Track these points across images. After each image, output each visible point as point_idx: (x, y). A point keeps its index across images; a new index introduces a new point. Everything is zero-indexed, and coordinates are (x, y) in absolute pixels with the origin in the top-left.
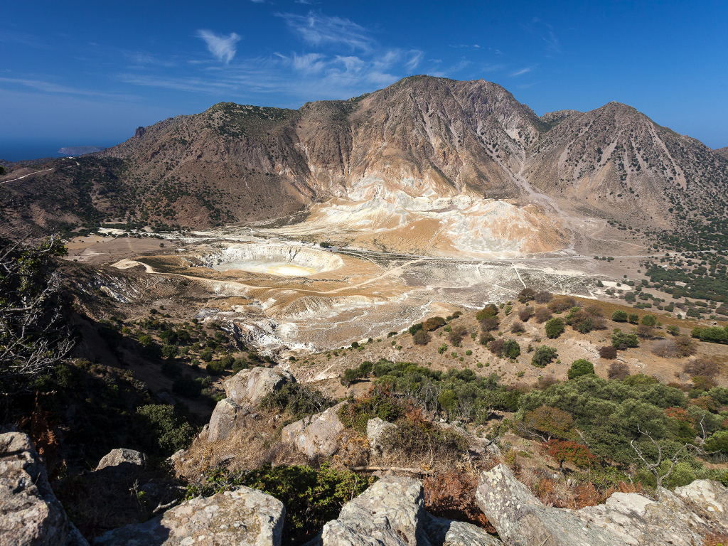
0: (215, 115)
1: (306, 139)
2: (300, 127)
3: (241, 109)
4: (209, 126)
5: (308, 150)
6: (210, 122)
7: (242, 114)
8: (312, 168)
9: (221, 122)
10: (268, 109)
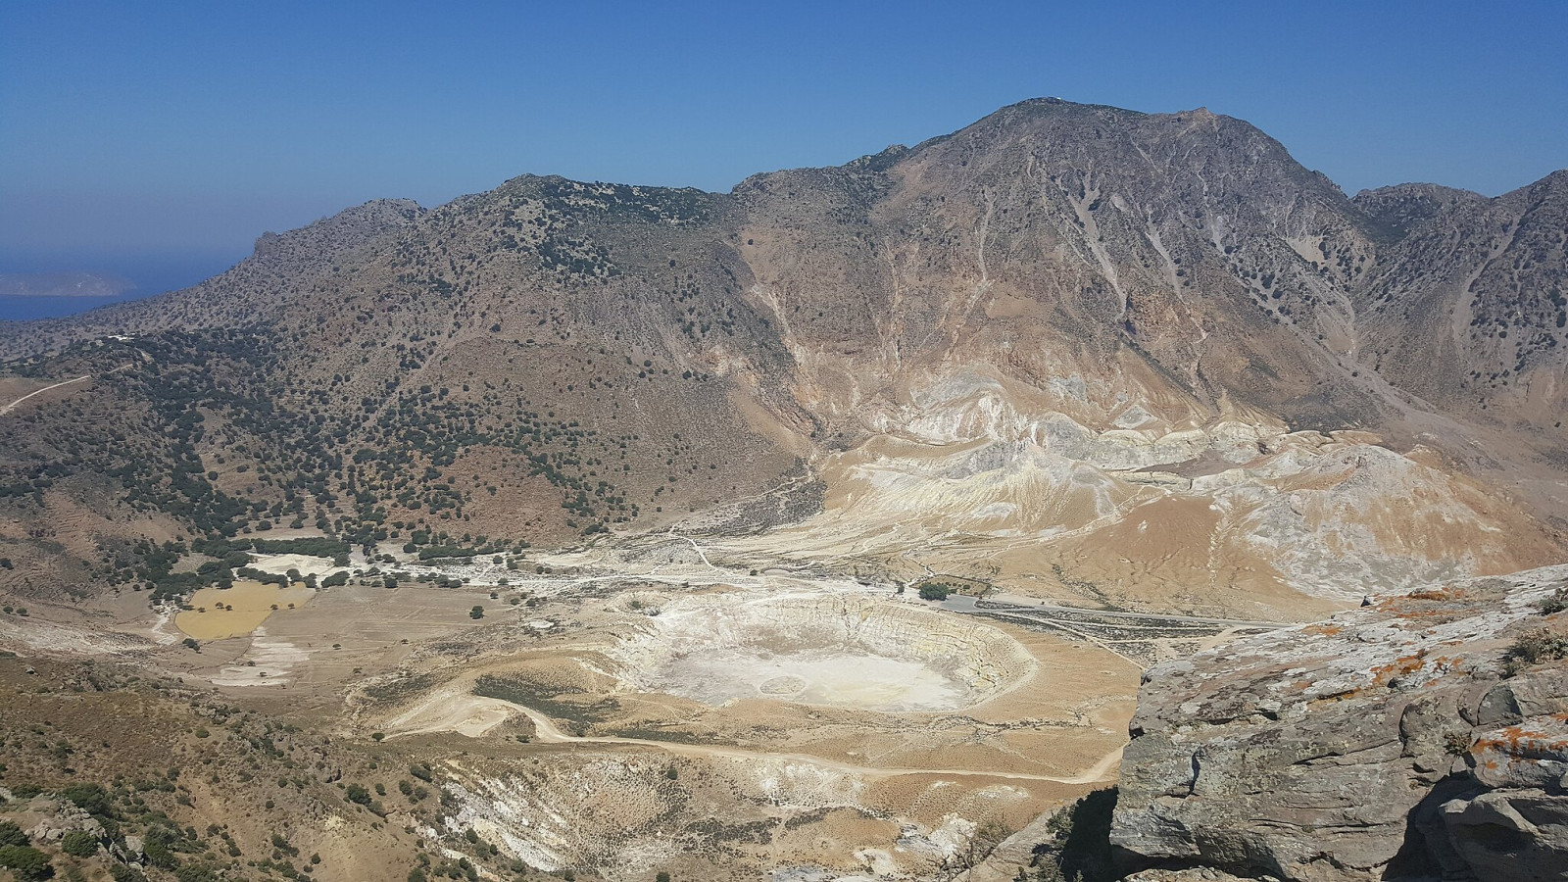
0: (522, 213)
1: (773, 276)
2: (750, 242)
3: (587, 194)
4: (510, 244)
5: (780, 303)
6: (511, 231)
7: (592, 208)
8: (799, 354)
9: (541, 232)
10: (654, 194)
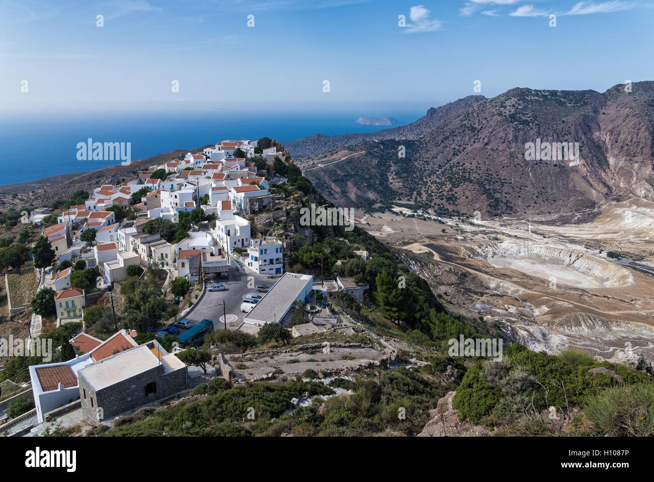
0: (508, 103)
1: (610, 128)
2: (604, 114)
3: (537, 95)
4: (500, 114)
5: (610, 139)
6: (502, 109)
7: (536, 100)
8: (611, 161)
9: (513, 110)
10: (566, 94)
